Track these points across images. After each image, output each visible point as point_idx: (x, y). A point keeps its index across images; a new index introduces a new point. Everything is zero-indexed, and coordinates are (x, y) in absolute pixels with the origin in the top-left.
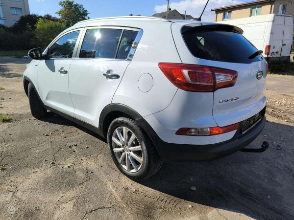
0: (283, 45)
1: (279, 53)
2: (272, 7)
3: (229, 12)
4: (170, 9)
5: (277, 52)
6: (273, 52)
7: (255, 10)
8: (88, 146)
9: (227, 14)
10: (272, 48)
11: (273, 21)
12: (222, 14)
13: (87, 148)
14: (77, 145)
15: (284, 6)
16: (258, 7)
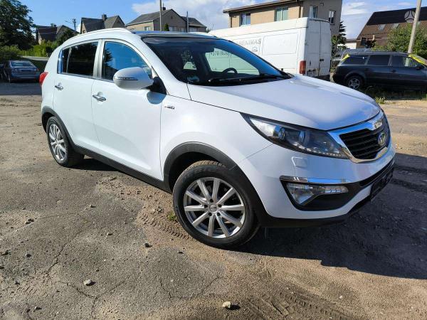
0: (321, 60)
1: (317, 71)
2: (300, 9)
3: (247, 15)
4: (164, 9)
5: (314, 70)
6: (310, 71)
7: (280, 13)
8: (30, 252)
9: (245, 17)
10: (307, 64)
11: (307, 27)
12: (238, 17)
13: (29, 256)
14: (7, 253)
15: (315, 8)
16: (284, 9)
